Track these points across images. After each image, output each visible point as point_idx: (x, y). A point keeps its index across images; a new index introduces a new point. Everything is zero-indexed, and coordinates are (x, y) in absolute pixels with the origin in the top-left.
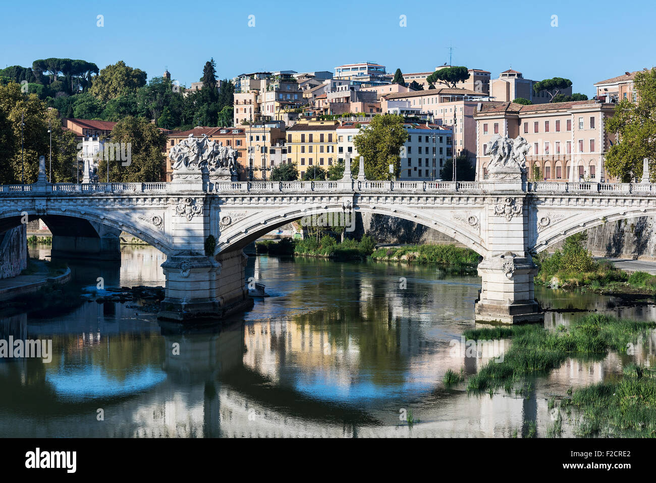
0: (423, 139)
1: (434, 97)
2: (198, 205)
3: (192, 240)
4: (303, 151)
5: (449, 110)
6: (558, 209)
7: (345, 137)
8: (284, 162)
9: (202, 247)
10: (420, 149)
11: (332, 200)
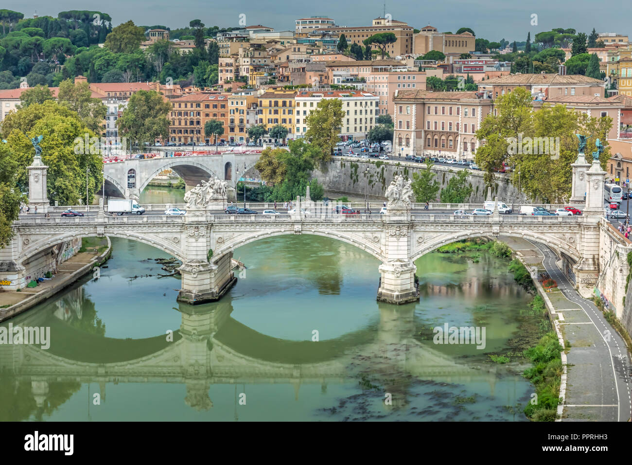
0: (358, 104)
1: (368, 68)
2: (203, 230)
3: (199, 253)
4: (270, 113)
5: (378, 78)
6: (429, 232)
7: (302, 104)
8: (257, 121)
9: (205, 257)
10: (356, 112)
11: (288, 227)
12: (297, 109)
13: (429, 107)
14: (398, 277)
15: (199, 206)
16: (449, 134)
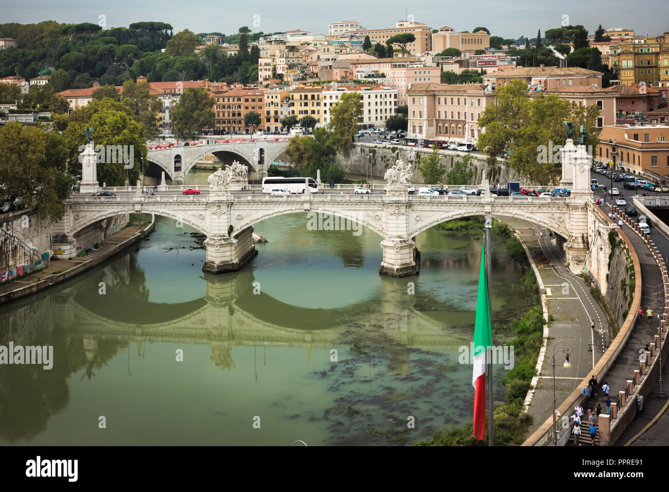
0: (379, 96)
1: (387, 64)
2: (224, 208)
3: (221, 228)
4: (301, 105)
5: (396, 73)
6: (426, 211)
7: (328, 97)
8: (289, 112)
9: (227, 232)
10: (376, 103)
11: (298, 205)
12: (324, 101)
13: (439, 99)
14: (398, 252)
15: (220, 187)
16: (458, 122)
